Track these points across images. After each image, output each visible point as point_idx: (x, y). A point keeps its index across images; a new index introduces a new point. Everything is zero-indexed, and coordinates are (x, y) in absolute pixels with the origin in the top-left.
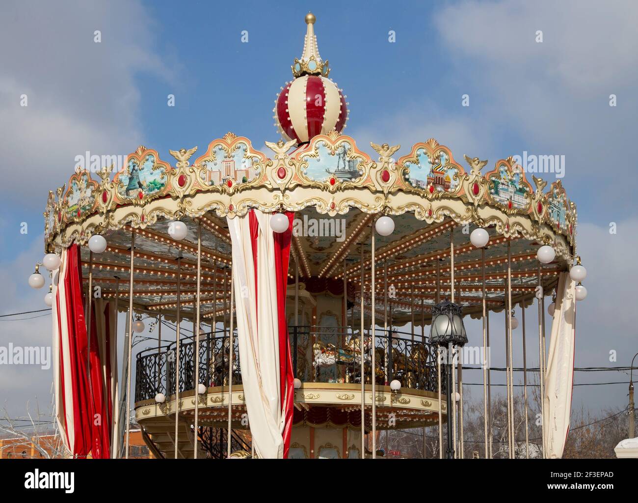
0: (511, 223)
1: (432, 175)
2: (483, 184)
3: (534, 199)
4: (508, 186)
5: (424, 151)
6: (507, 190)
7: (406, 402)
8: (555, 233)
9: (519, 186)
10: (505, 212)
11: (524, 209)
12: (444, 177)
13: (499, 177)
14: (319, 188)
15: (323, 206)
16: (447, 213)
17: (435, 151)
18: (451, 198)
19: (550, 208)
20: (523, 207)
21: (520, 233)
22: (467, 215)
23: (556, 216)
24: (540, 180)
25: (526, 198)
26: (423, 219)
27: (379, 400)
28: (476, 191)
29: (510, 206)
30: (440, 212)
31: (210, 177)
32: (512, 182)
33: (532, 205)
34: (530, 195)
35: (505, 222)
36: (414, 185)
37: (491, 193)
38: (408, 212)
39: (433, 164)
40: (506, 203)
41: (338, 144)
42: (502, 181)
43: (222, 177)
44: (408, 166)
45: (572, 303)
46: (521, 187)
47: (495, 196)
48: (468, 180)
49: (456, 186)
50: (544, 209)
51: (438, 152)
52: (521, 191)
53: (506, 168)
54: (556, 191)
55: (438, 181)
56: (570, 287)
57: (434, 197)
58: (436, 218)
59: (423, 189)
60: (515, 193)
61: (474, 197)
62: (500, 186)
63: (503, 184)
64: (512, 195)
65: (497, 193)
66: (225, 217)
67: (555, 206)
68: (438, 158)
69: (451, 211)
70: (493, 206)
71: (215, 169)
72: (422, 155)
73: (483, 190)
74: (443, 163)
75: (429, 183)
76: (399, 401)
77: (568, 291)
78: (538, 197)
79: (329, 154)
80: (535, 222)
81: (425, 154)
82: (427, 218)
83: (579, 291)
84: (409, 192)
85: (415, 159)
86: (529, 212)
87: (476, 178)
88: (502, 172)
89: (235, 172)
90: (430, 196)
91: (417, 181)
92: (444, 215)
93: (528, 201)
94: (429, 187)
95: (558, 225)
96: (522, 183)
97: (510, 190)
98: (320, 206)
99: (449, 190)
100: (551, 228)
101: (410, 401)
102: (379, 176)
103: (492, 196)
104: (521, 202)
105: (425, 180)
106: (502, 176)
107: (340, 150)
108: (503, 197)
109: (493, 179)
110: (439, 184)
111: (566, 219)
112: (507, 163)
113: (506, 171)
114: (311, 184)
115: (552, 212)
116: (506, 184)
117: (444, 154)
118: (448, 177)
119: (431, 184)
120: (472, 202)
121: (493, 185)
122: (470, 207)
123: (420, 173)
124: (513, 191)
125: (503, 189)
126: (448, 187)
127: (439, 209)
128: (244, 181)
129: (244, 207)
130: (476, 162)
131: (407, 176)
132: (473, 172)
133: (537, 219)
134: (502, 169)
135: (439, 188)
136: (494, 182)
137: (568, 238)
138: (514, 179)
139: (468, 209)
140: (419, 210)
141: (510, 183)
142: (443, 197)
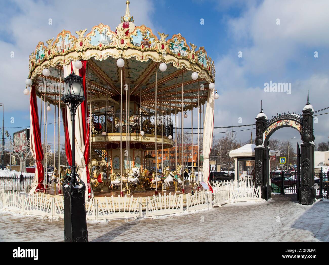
0: (180, 63)
1: (143, 41)
2: (166, 44)
3: (191, 53)
4: (178, 46)
5: (139, 30)
6: (178, 48)
7: (148, 140)
8: (201, 68)
9: (183, 47)
10: (177, 57)
11: (186, 57)
12: (149, 41)
13: (174, 42)
14: (95, 49)
15: (97, 56)
16: (150, 57)
17: (144, 30)
18: (151, 51)
19: (198, 57)
20: (185, 56)
21: (184, 67)
22: (159, 58)
23: (201, 61)
24: (193, 45)
25: (187, 52)
26: (139, 60)
27: (137, 139)
28: (163, 47)
29: (179, 55)
30: (147, 57)
31: (57, 49)
32: (180, 45)
33: (190, 55)
34: (189, 51)
35: (177, 62)
36: (135, 45)
37: (170, 49)
38: (132, 57)
39: (143, 36)
40: (177, 53)
41: (103, 29)
42: (175, 44)
43: (61, 49)
44: (133, 37)
45: (213, 100)
46: (184, 47)
47: (172, 50)
48: (159, 43)
49: (154, 45)
50: (195, 57)
51: (146, 30)
52: (184, 49)
53: (177, 38)
54: (201, 51)
55: (146, 43)
56: (212, 94)
57: (144, 50)
58: (145, 60)
59: (139, 47)
60: (181, 49)
61: (162, 50)
62: (175, 46)
63: (176, 45)
64: (180, 50)
65: (173, 49)
66: (63, 65)
67: (201, 57)
68: (146, 33)
69: (152, 56)
70: (171, 55)
71: (59, 46)
72: (139, 32)
73: (166, 47)
74: (148, 35)
75: (141, 44)
76: (145, 139)
77: (211, 95)
78: (192, 52)
79: (99, 34)
80: (191, 63)
81: (140, 31)
82: (141, 59)
83: (216, 95)
84: (133, 49)
85: (135, 34)
86: (188, 58)
87: (163, 42)
88: (176, 40)
89: (65, 46)
90: (142, 50)
91: (136, 43)
92: (149, 58)
93: (188, 53)
94: (142, 46)
95: (203, 65)
96: (185, 45)
97: (179, 48)
98: (96, 57)
99: (151, 47)
100: (199, 66)
101: (149, 139)
102: (119, 42)
103: (170, 50)
104: (184, 53)
105: (140, 43)
106: (176, 42)
107: (104, 32)
108: (176, 51)
109: (171, 42)
110: (146, 44)
111: (207, 64)
112: (178, 36)
113: (177, 40)
114: (92, 47)
115: (200, 59)
116: (177, 45)
117: (148, 31)
118: (150, 42)
119: (143, 45)
120: (161, 52)
121: (171, 45)
122: (161, 55)
123: (138, 40)
124: (180, 48)
125: (175, 47)
126: (150, 46)
127: (146, 56)
128: (68, 49)
129: (69, 60)
130: (163, 35)
131: (132, 41)
132: (161, 39)
133: (192, 61)
134: (175, 38)
135: (146, 46)
136: (171, 44)
137: (208, 72)
138: (181, 43)
139: (160, 56)
140: (137, 56)
141: (179, 45)
142: (148, 51)
